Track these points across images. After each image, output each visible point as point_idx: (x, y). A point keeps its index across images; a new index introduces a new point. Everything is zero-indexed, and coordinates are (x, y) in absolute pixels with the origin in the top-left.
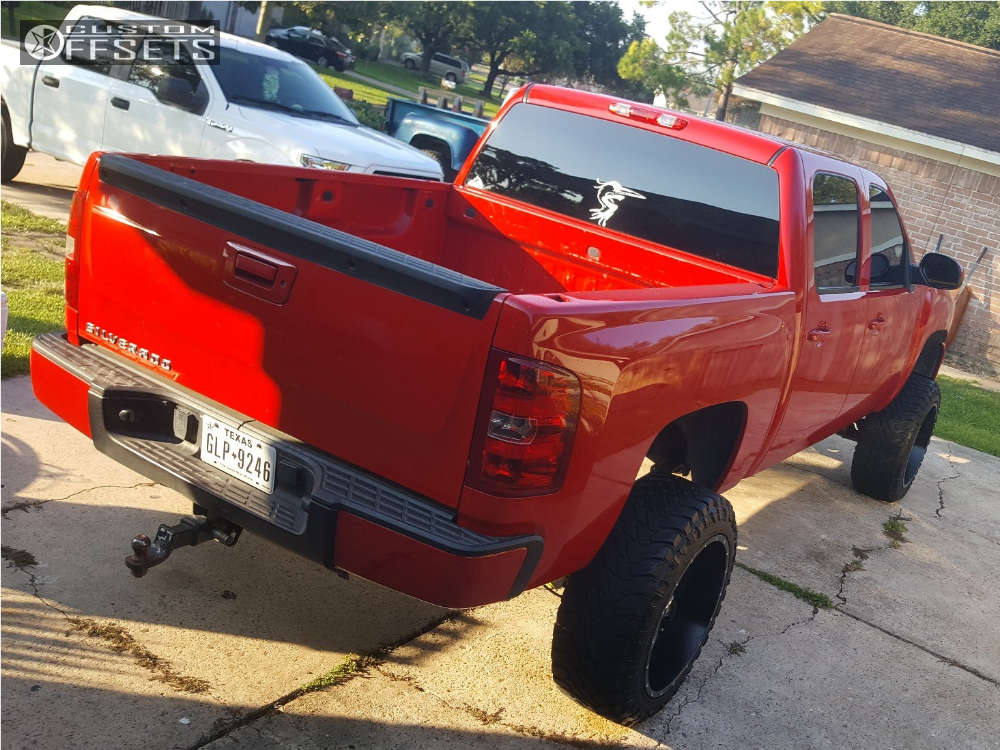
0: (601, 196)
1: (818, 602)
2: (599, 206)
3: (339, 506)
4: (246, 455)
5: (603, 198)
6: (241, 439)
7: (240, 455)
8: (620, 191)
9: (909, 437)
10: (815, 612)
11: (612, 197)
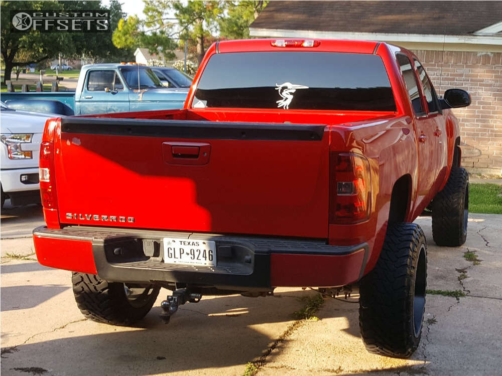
0: (281, 93)
1: (456, 295)
2: (282, 99)
3: (270, 252)
4: (195, 252)
5: (283, 93)
6: (191, 244)
7: (192, 252)
8: (292, 87)
9: (462, 202)
10: (458, 299)
11: (288, 91)
